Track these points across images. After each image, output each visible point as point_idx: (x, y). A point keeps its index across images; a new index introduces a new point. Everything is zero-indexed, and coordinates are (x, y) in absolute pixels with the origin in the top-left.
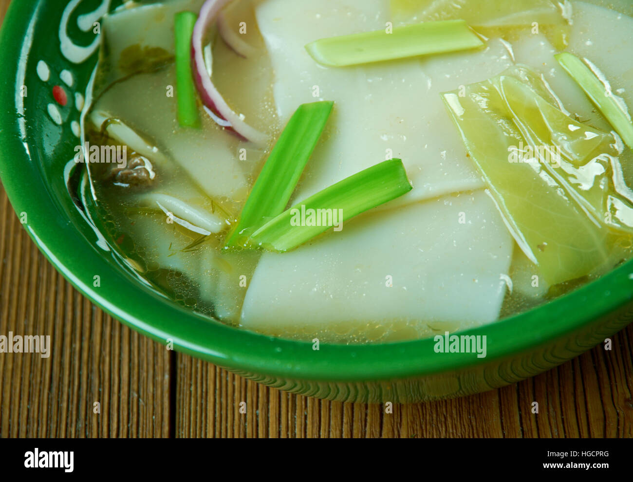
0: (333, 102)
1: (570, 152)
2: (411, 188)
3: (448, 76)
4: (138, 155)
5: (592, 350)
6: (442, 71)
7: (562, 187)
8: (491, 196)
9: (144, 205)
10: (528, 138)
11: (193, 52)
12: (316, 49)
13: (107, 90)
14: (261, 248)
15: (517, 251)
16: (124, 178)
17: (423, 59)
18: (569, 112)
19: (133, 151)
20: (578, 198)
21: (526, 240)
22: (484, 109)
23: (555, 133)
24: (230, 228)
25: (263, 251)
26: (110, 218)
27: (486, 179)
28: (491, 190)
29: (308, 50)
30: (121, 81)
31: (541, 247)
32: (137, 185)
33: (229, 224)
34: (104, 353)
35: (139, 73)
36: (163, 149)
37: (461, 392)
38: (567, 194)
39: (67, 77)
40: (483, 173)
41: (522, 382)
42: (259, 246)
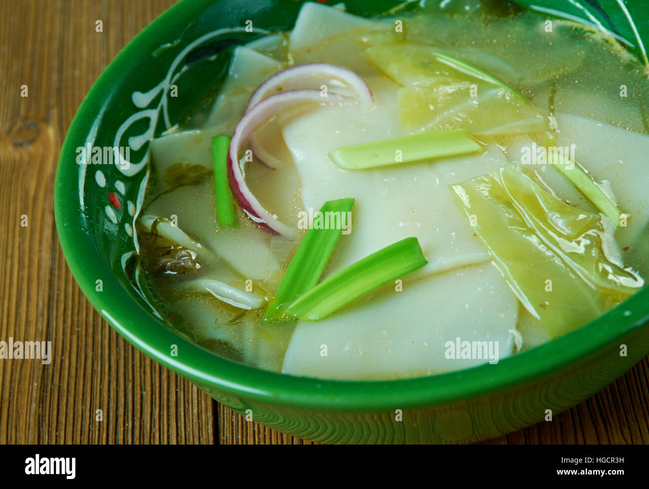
0: (354, 199)
1: (564, 228)
2: (427, 262)
3: (454, 174)
4: (184, 248)
5: (587, 401)
6: (449, 171)
7: (559, 256)
8: (497, 267)
9: (191, 289)
10: (526, 219)
11: (230, 163)
12: (338, 155)
13: (154, 200)
14: (297, 319)
15: (522, 310)
16: (173, 267)
17: (430, 162)
18: (561, 198)
19: (180, 246)
20: (574, 265)
21: (529, 300)
22: (487, 197)
23: (549, 213)
24: (268, 303)
25: (298, 321)
26: (160, 301)
27: (492, 253)
28: (496, 262)
29: (331, 156)
30: (166, 192)
31: (543, 306)
32: (184, 273)
33: (268, 300)
34: (154, 430)
35: (182, 185)
36: (206, 245)
37: (474, 436)
38: (564, 262)
39: (121, 187)
40: (489, 248)
41: (528, 429)
42: (295, 317)
